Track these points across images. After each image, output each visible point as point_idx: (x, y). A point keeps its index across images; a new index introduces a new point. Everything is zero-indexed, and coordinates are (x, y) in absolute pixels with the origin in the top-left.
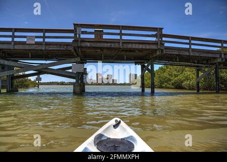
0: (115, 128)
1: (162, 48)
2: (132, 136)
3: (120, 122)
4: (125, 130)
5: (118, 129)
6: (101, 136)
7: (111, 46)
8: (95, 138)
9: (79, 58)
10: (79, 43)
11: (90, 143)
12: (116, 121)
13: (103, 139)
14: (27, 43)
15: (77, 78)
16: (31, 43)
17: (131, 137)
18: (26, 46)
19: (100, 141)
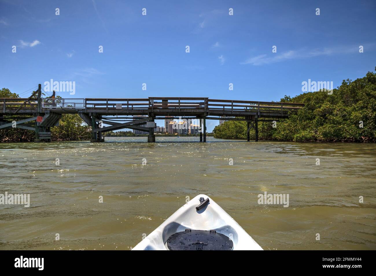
0: (199, 213)
1: (207, 111)
2: (229, 227)
3: (208, 201)
4: (216, 215)
5: (204, 214)
6: (175, 225)
7: (173, 111)
8: (165, 230)
9: (152, 118)
10: (152, 110)
11: (155, 239)
12: (201, 200)
13: (179, 231)
14: (117, 108)
15: (150, 131)
16: (119, 108)
17: (228, 229)
18: (116, 111)
19: (173, 235)
